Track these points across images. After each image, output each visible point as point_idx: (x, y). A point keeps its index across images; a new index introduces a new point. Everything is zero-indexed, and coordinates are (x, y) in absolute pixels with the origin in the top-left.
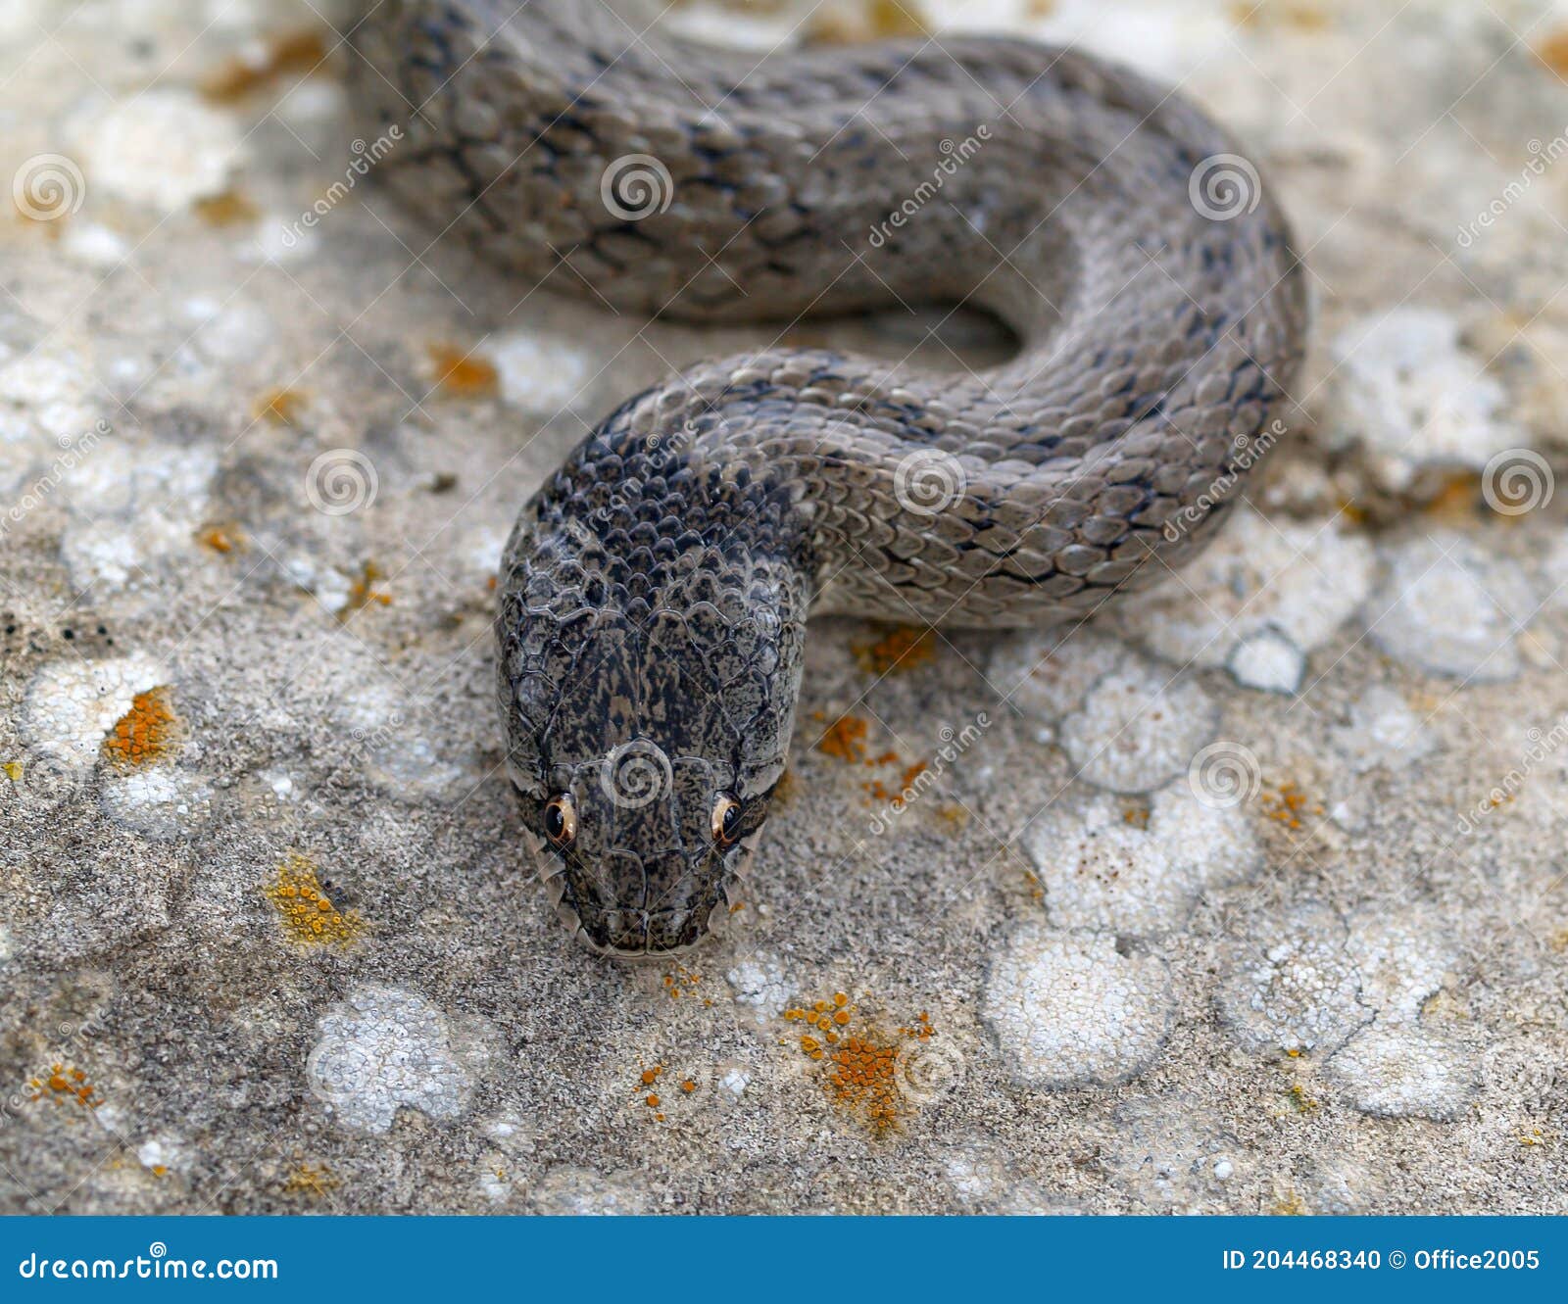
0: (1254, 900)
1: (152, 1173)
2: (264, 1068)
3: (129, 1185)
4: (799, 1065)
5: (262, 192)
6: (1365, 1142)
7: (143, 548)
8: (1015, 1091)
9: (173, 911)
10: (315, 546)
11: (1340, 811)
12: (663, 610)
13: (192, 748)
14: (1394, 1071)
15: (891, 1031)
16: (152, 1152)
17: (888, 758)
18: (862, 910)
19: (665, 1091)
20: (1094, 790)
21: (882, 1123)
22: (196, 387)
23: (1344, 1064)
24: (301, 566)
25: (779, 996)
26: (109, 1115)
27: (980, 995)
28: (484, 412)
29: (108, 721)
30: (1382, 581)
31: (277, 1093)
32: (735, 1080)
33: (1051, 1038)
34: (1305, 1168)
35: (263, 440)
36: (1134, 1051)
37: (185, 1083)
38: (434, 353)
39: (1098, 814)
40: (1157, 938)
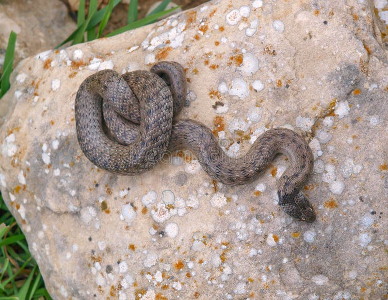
0: (338, 169)
1: (308, 258)
2: (305, 246)
3: (308, 260)
4: (328, 208)
5: (229, 195)
6: (361, 175)
7: (260, 228)
8: (340, 196)
9: (291, 245)
10: (267, 215)
11: (335, 158)
12: (297, 203)
13: (279, 236)
14: (357, 169)
15: (330, 201)
16: (307, 257)
17: (310, 186)
18: (320, 196)
19: (324, 219)
20: (322, 173)
21: (336, 206)
22: (246, 214)
23: (354, 172)
24: (268, 218)
25: (322, 206)
26: (302, 259)
27: (332, 193)
28: (262, 194)
29: (273, 240)
30: (319, 139)
31: (308, 246)
32: (327, 214)
33: (339, 191)
34: (360, 181)
35: (255, 212)
36: (344, 186)
37: (303, 252)
38: (254, 194)
39: (324, 175)
40: (336, 178)
